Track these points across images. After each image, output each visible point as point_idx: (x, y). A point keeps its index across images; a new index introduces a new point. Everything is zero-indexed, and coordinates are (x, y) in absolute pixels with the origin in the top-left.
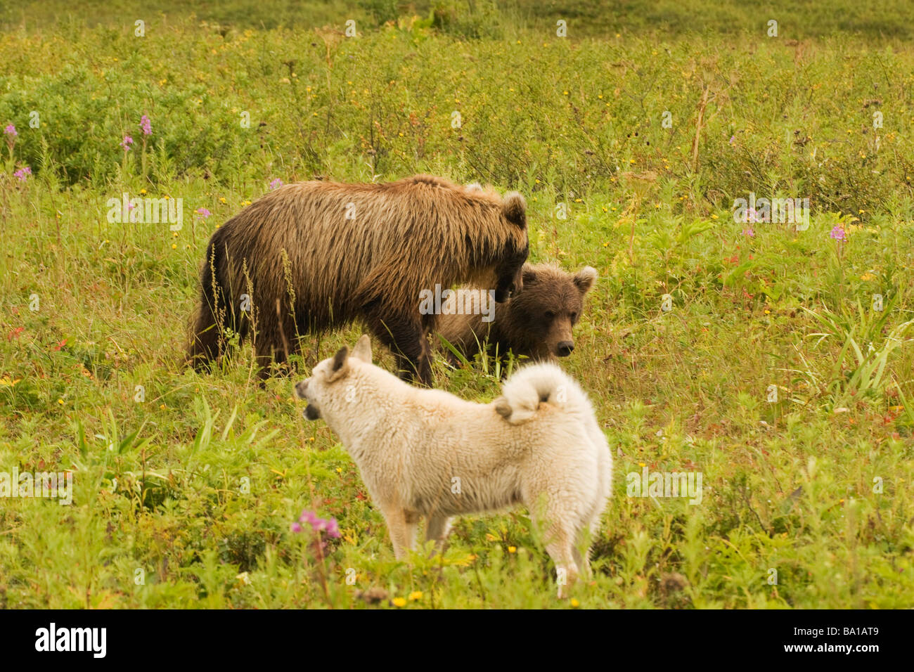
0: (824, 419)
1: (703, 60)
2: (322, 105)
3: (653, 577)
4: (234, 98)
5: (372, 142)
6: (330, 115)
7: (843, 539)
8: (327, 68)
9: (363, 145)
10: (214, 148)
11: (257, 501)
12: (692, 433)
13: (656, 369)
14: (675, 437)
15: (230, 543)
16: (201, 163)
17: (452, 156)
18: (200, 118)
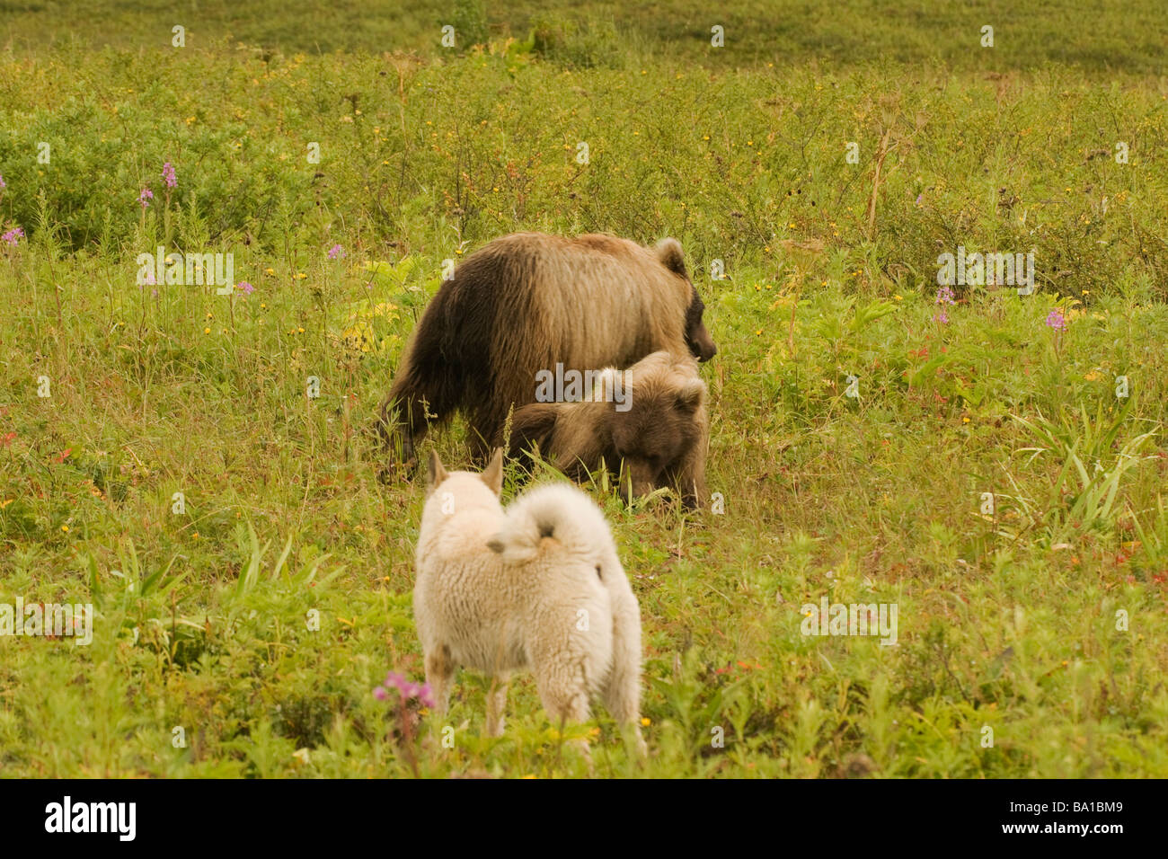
0: (1040, 557)
1: (881, 96)
2: (394, 151)
3: (826, 758)
4: (281, 141)
5: (459, 199)
6: (404, 164)
7: (1067, 712)
8: (399, 104)
9: (447, 202)
10: (257, 205)
11: (319, 659)
12: (871, 575)
13: (824, 494)
14: (851, 579)
15: (284, 711)
16: (240, 225)
17: (561, 218)
18: (239, 166)
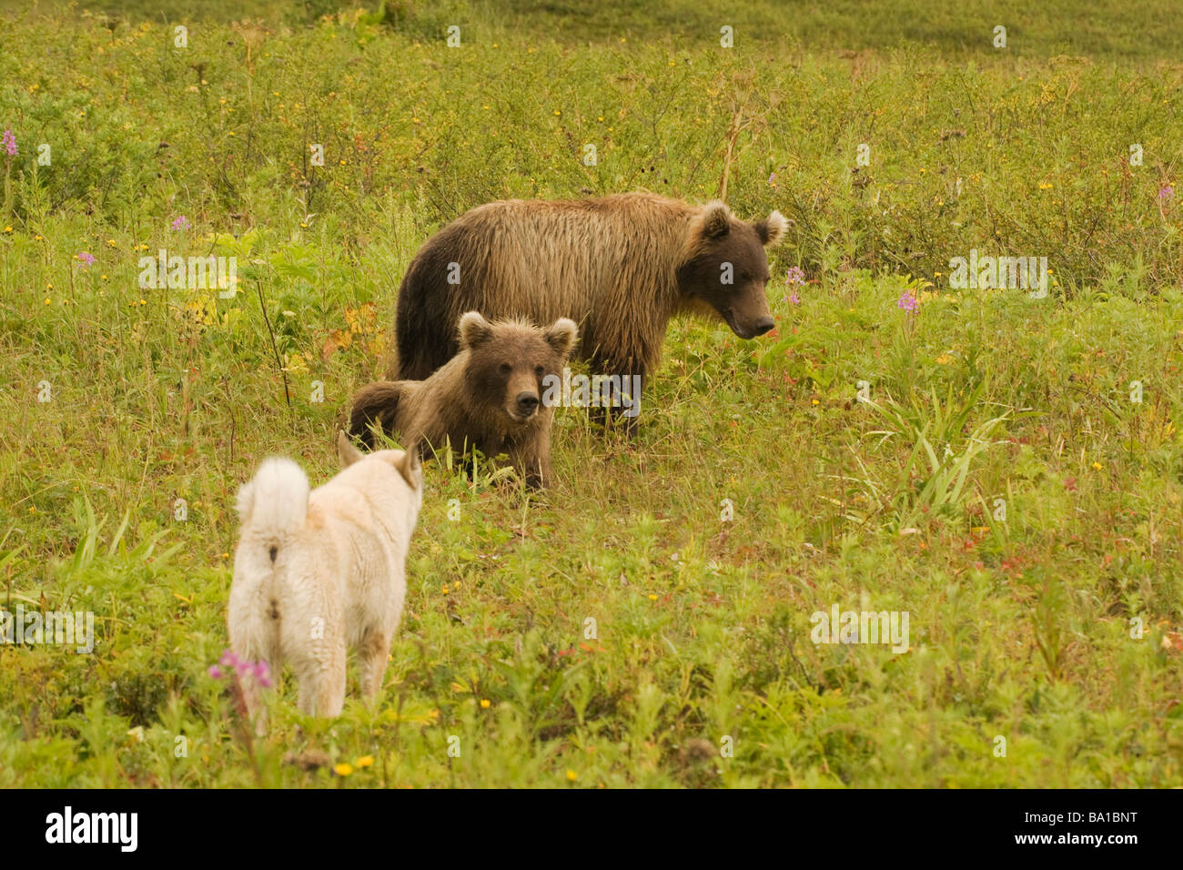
0: (888, 542)
1: (735, 74)
2: (240, 122)
3: (667, 743)
4: (127, 110)
5: (305, 171)
6: (251, 135)
7: (911, 699)
8: (246, 74)
9: (293, 174)
10: (100, 175)
11: (155, 637)
12: (716, 558)
13: (670, 474)
14: (696, 562)
15: (119, 688)
16: (82, 195)
17: (408, 192)
18: (82, 135)
